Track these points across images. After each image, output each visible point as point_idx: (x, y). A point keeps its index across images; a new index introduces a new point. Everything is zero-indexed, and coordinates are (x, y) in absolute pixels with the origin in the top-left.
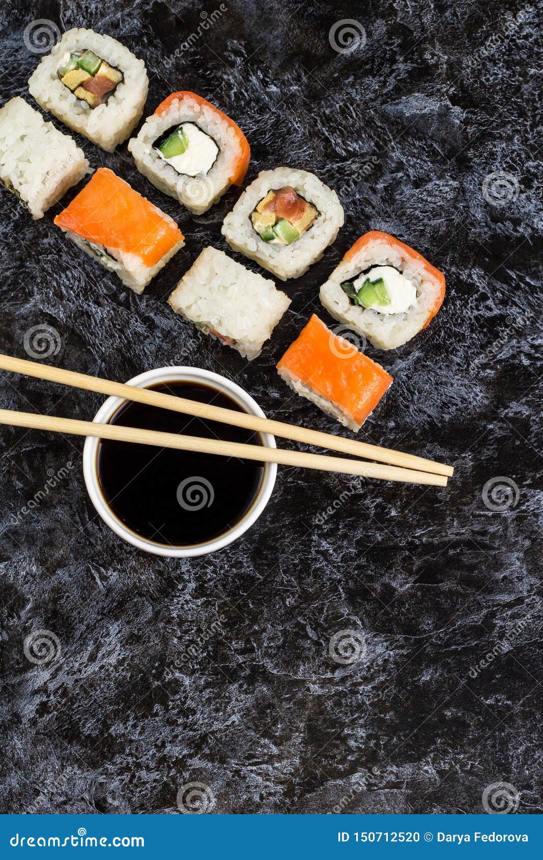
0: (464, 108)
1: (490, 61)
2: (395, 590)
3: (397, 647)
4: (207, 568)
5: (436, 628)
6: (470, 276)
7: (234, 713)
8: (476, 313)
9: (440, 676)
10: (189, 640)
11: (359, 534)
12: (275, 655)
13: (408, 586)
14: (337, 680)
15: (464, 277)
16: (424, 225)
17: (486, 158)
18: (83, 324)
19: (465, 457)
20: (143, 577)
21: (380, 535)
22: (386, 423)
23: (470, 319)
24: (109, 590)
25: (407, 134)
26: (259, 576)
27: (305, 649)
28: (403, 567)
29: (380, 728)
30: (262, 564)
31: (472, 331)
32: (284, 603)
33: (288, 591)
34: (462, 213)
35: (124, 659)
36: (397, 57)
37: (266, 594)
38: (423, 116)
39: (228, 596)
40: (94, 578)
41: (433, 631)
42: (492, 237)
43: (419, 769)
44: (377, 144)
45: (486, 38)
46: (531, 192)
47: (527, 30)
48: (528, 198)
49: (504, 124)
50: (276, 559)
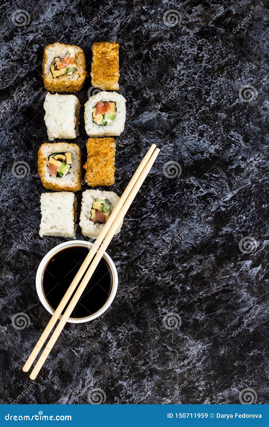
0: (166, 112)
1: (171, 89)
2: (199, 320)
3: (206, 343)
4: (119, 334)
5: (220, 331)
6: (190, 181)
7: (148, 391)
8: (197, 195)
9: (228, 350)
10: (120, 367)
11: (177, 302)
12: (158, 362)
13: (203, 317)
14: (186, 364)
15: (187, 182)
17: (182, 130)
18: (37, 250)
19: (211, 256)
20: (94, 346)
21: (186, 299)
22: (174, 252)
23: (196, 199)
24: (82, 356)
25: (147, 130)
26: (141, 331)
27: (169, 356)
28: (199, 310)
29: (210, 379)
30: (141, 326)
31: (198, 204)
32: (155, 339)
33: (155, 334)
34: (179, 156)
35: (96, 383)
36: (133, 100)
37: (147, 338)
38: (150, 121)
39: (131, 343)
40: (74, 353)
41: (219, 332)
42: (194, 162)
43: (231, 391)
44: (135, 138)
45: (167, 81)
46: (204, 139)
47: (182, 72)
48: (204, 142)
49: (185, 114)
50: (146, 322)
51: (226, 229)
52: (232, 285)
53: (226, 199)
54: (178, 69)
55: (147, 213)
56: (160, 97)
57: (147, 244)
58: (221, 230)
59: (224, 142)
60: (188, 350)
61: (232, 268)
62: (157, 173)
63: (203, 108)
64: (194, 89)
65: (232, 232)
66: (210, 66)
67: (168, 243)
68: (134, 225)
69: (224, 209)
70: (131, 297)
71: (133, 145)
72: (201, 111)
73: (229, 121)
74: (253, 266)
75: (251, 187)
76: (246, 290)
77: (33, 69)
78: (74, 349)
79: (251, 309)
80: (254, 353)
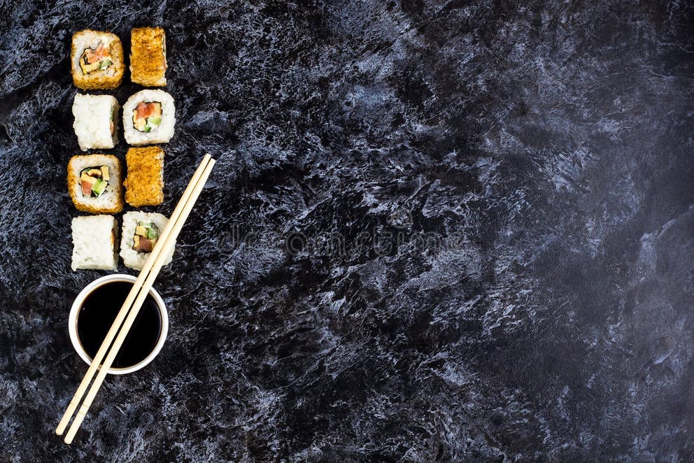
0: (226, 111)
1: (232, 82)
2: (270, 365)
3: (280, 394)
4: (173, 386)
5: (296, 378)
6: (256, 196)
7: (210, 453)
8: (265, 213)
9: (306, 401)
10: (176, 425)
11: (243, 344)
12: (221, 418)
13: (275, 362)
14: (256, 420)
15: (253, 197)
16: (225, 178)
17: (245, 133)
18: (71, 286)
19: (283, 288)
20: (143, 402)
21: (254, 341)
22: (238, 284)
23: (264, 218)
24: (129, 414)
25: (202, 134)
26: (200, 382)
27: (235, 410)
28: (270, 354)
29: (285, 437)
30: (200, 375)
31: (267, 224)
32: (217, 391)
33: (217, 384)
34: (242, 165)
35: (147, 445)
36: (184, 97)
37: (207, 389)
38: (207, 122)
39: (188, 396)
40: (119, 411)
41: (295, 380)
42: (261, 172)
43: (311, 450)
44: (188, 144)
45: (226, 71)
46: (274, 143)
47: (245, 60)
48: (273, 146)
49: (249, 113)
50: (206, 370)
52: (310, 322)
53: (302, 217)
54: (240, 56)
55: (204, 237)
56: (218, 92)
57: (205, 275)
58: (296, 256)
59: (297, 146)
60: (258, 402)
61: (310, 301)
62: (215, 187)
63: (272, 105)
64: (260, 80)
65: (309, 257)
66: (279, 52)
67: (230, 273)
68: (188, 253)
70: (187, 341)
71: (186, 154)
72: (269, 108)
73: (304, 120)
74: (335, 298)
75: (332, 201)
76: (327, 327)
77: (60, 61)
78: (119, 406)
79: (334, 350)
80: (338, 404)
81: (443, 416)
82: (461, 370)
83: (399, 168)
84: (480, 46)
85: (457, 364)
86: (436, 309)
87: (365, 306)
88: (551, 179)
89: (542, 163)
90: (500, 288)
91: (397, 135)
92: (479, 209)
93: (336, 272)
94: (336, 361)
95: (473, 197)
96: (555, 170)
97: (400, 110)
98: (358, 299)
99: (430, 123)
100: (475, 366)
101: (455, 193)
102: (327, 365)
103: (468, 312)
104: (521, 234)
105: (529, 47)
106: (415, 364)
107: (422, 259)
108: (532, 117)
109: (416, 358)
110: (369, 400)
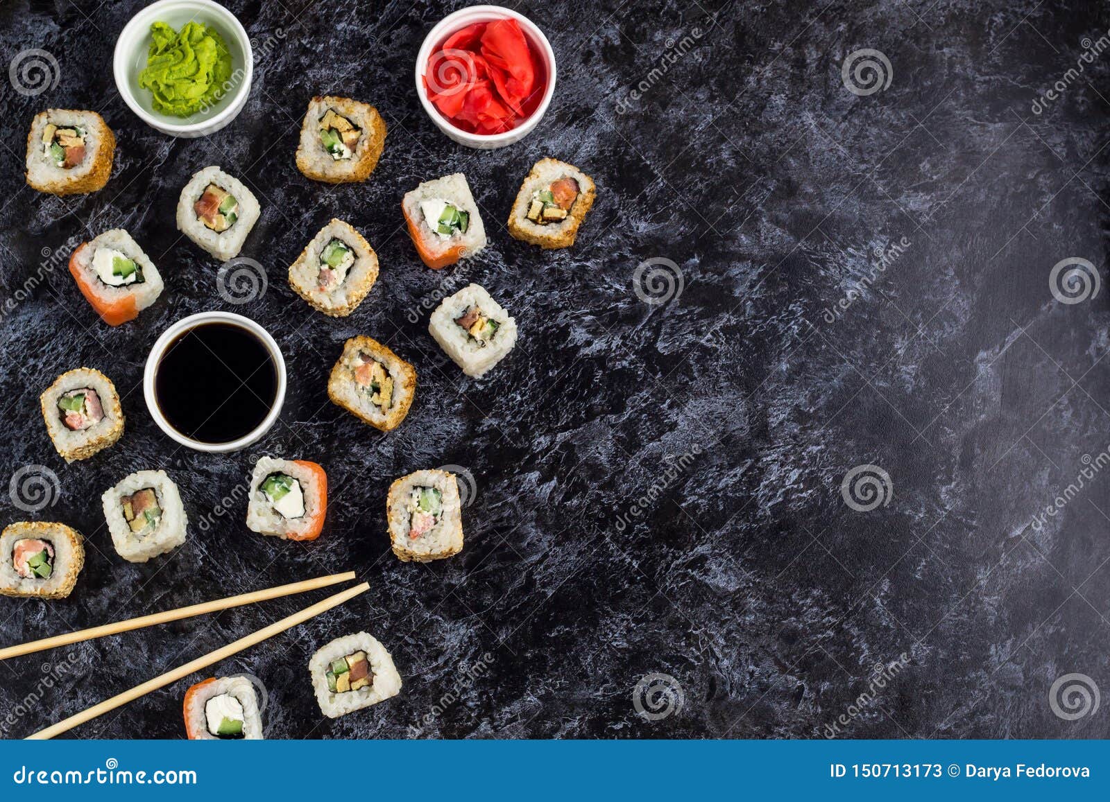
51: (489, 421)
52: (509, 518)
57: (351, 463)
58: (481, 425)
60: (442, 639)
61: (505, 488)
64: (409, 178)
65: (498, 425)
66: (432, 135)
68: (325, 433)
69: (481, 387)
70: (333, 559)
74: (542, 481)
75: (526, 342)
76: (534, 523)
77: (117, 174)
78: (244, 661)
79: (546, 556)
80: (559, 631)
81: (711, 637)
82: (731, 569)
83: (618, 286)
84: (721, 103)
85: (725, 561)
86: (689, 484)
87: (585, 489)
88: (838, 284)
89: (823, 263)
90: (778, 447)
91: (611, 241)
92: (738, 336)
93: (540, 443)
94: (550, 571)
95: (729, 320)
96: (844, 271)
97: (613, 204)
98: (575, 479)
99: (658, 219)
100: (751, 561)
101: (701, 316)
102: (538, 577)
103: (735, 484)
104: (802, 367)
105: (792, 98)
106: (664, 565)
107: (662, 414)
108: (804, 198)
109: (664, 557)
110: (603, 622)
